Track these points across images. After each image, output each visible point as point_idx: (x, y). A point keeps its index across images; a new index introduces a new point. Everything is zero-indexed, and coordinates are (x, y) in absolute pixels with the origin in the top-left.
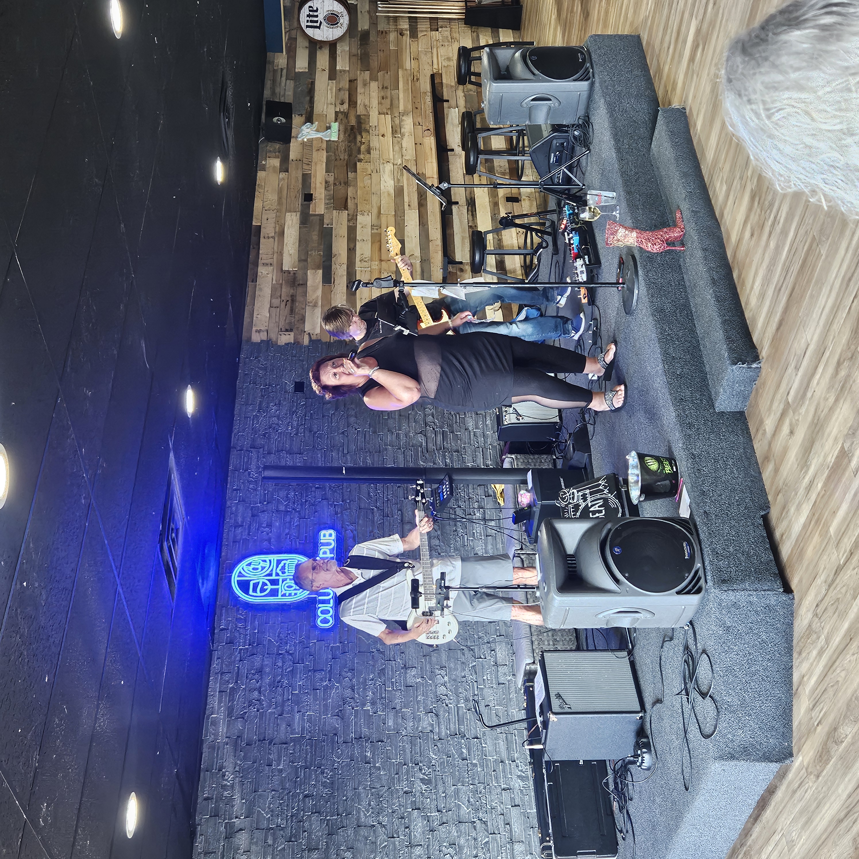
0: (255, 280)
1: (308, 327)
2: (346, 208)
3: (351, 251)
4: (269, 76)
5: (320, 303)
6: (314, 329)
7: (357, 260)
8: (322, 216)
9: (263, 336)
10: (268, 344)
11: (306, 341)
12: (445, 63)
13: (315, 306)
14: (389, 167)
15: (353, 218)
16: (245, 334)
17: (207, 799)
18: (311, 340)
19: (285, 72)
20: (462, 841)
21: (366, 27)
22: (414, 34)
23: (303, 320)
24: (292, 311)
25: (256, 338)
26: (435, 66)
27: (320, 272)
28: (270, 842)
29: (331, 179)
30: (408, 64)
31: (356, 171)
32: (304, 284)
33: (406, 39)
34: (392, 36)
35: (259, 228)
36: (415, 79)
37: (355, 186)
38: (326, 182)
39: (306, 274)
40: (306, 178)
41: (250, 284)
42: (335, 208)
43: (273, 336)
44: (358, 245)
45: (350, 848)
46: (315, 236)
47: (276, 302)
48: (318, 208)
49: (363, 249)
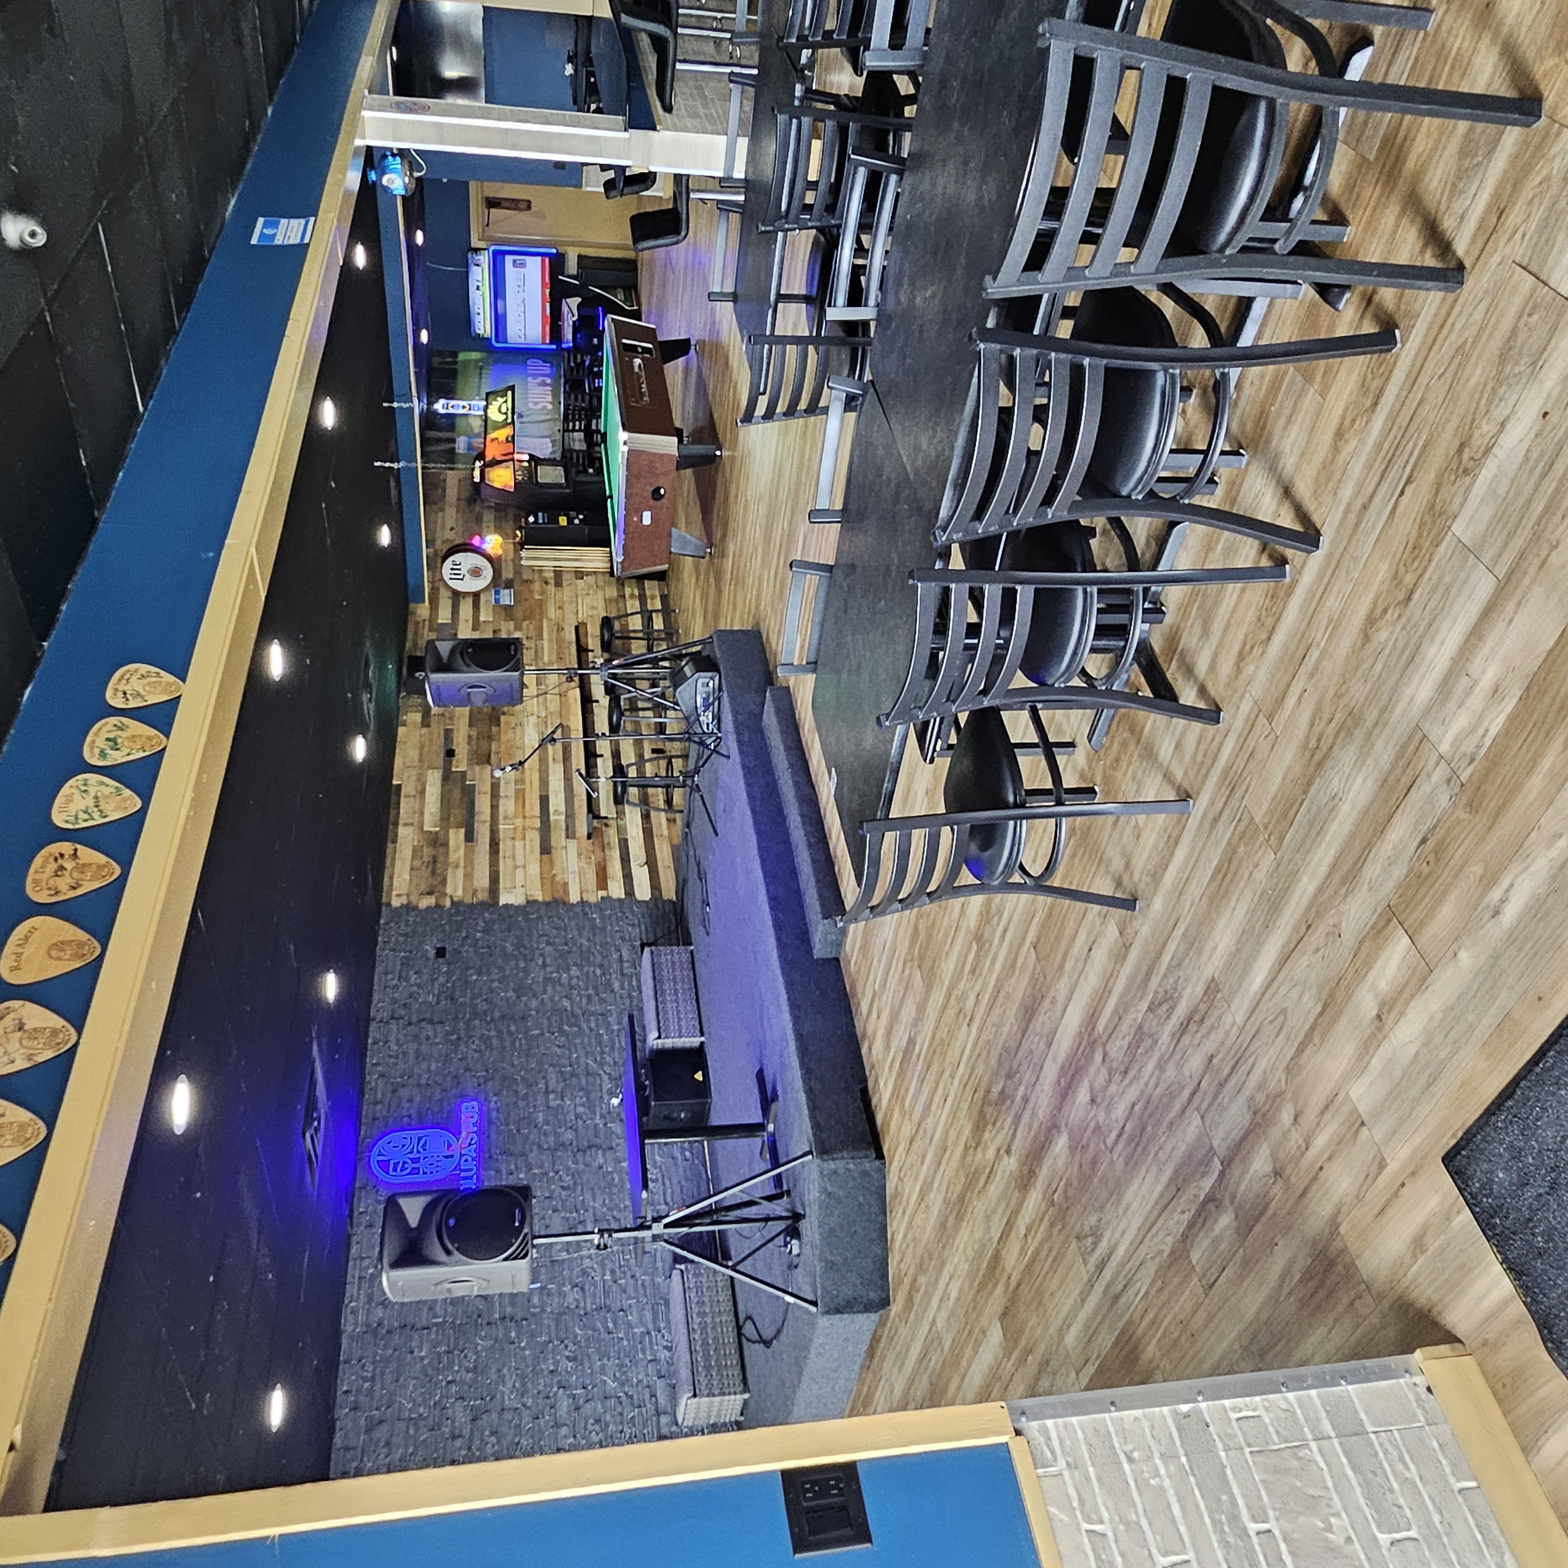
0: (394, 841)
1: (449, 890)
3: (494, 807)
4: (411, 628)
5: (462, 864)
6: (455, 890)
7: (501, 818)
8: (464, 774)
9: (404, 900)
10: (409, 908)
11: (448, 903)
12: (590, 613)
13: (457, 866)
14: (533, 720)
16: (384, 900)
17: (346, 1392)
18: (453, 902)
19: (427, 623)
20: (608, 1417)
21: (511, 576)
22: (558, 584)
23: (444, 882)
24: (433, 872)
25: (396, 903)
26: (580, 615)
27: (463, 830)
28: (412, 1432)
29: (474, 733)
30: (552, 613)
31: (499, 725)
32: (446, 844)
33: (551, 588)
34: (536, 586)
35: (399, 786)
36: (560, 629)
37: (499, 740)
38: (470, 737)
39: (447, 834)
40: (448, 734)
41: (390, 846)
42: (478, 764)
43: (414, 899)
44: (502, 801)
45: (493, 1433)
46: (457, 793)
47: (417, 863)
48: (460, 764)
49: (507, 806)
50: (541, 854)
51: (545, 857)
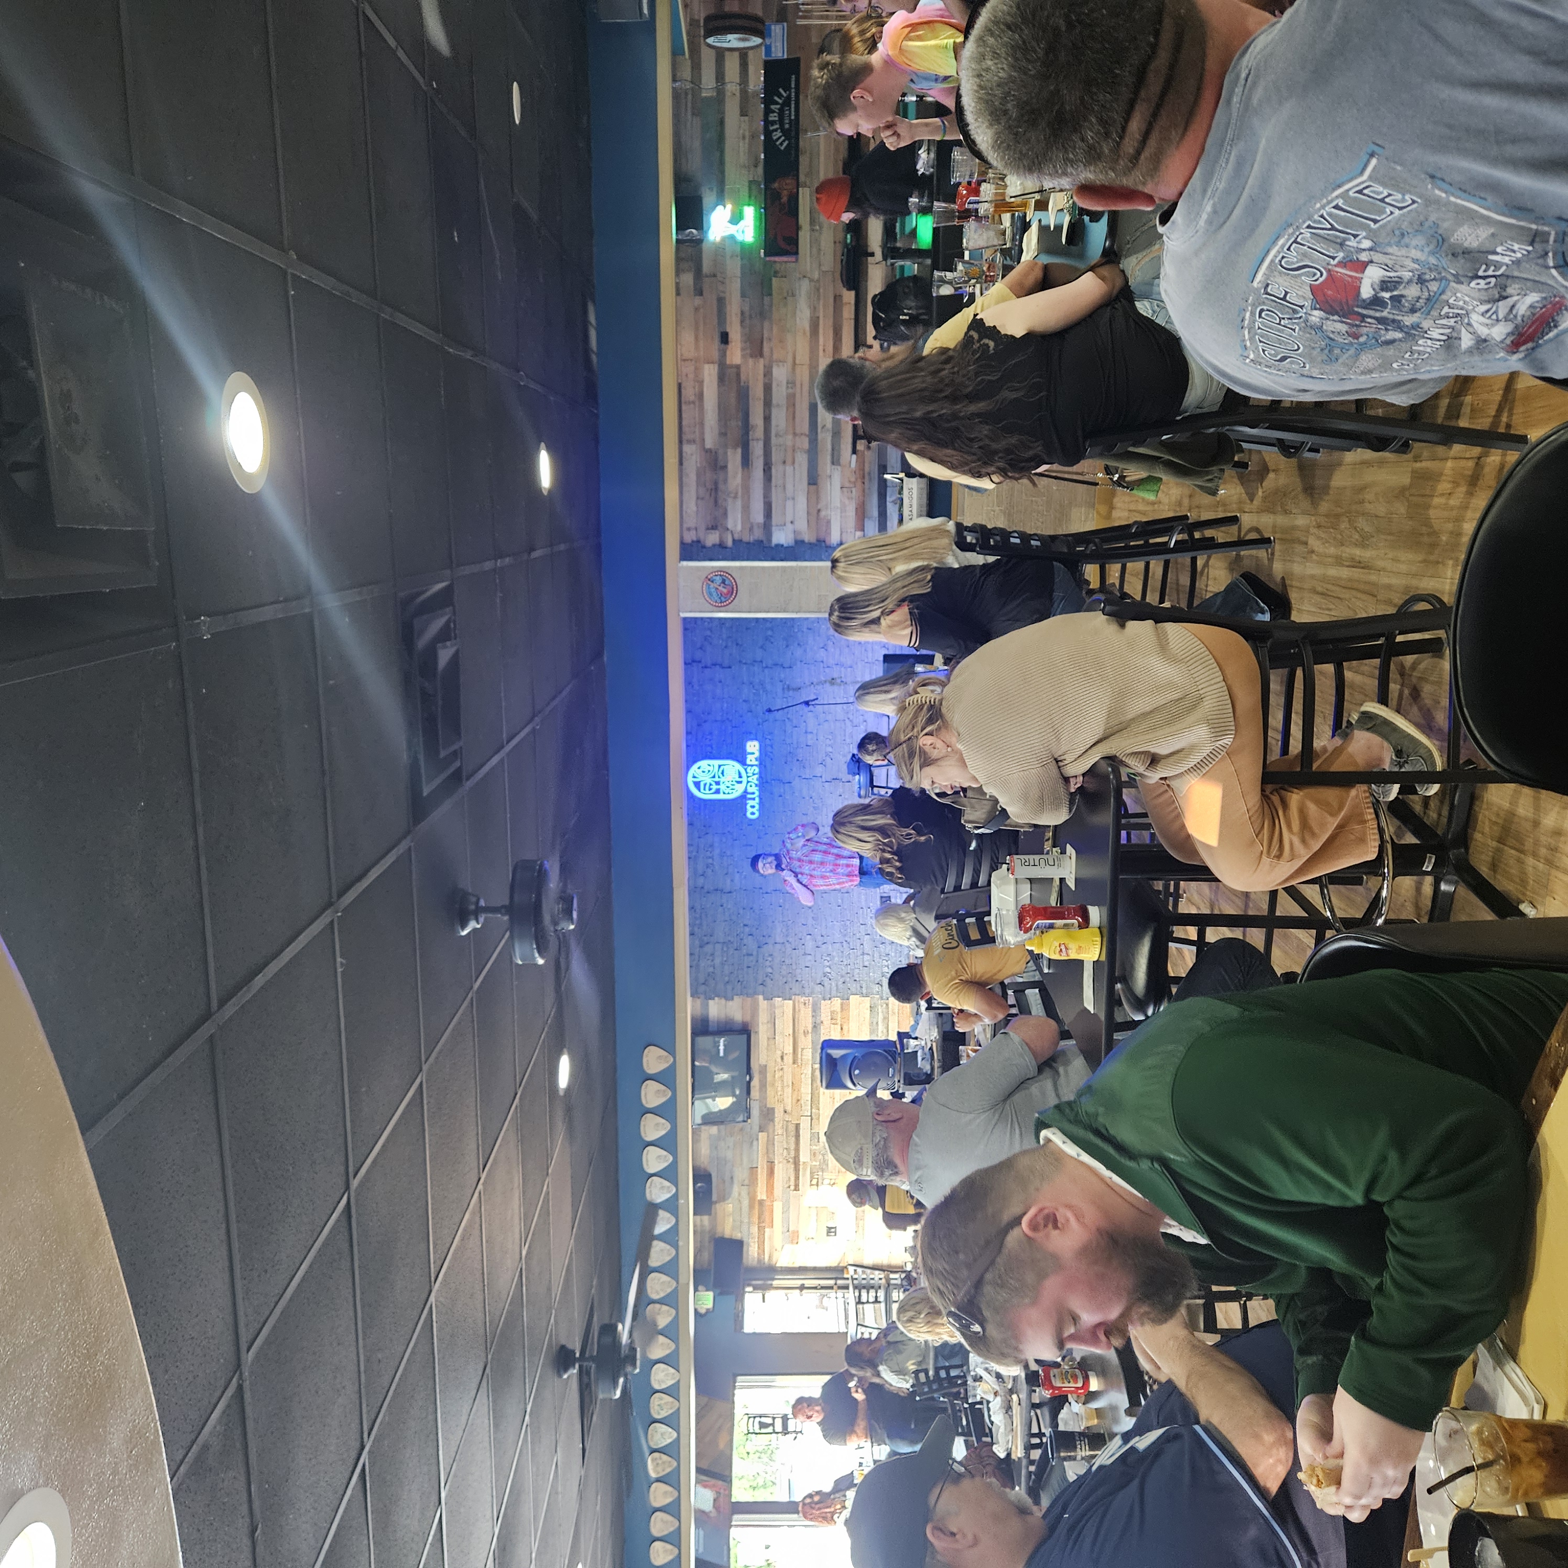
1: (730, 526)
2: (761, 355)
3: (767, 419)
5: (740, 494)
6: (736, 526)
7: (773, 434)
8: (738, 368)
9: (694, 536)
10: (699, 547)
13: (735, 497)
14: (805, 286)
15: (768, 373)
20: (834, 954)
23: (725, 514)
24: (716, 502)
25: (688, 538)
27: (739, 451)
28: (725, 949)
29: (747, 309)
31: (770, 295)
32: (724, 467)
37: (771, 319)
38: (742, 313)
39: (726, 453)
40: (721, 305)
42: (751, 356)
43: (701, 535)
44: (774, 412)
45: (770, 956)
46: (733, 400)
48: (735, 356)
49: (779, 418)
50: (809, 484)
51: (813, 488)
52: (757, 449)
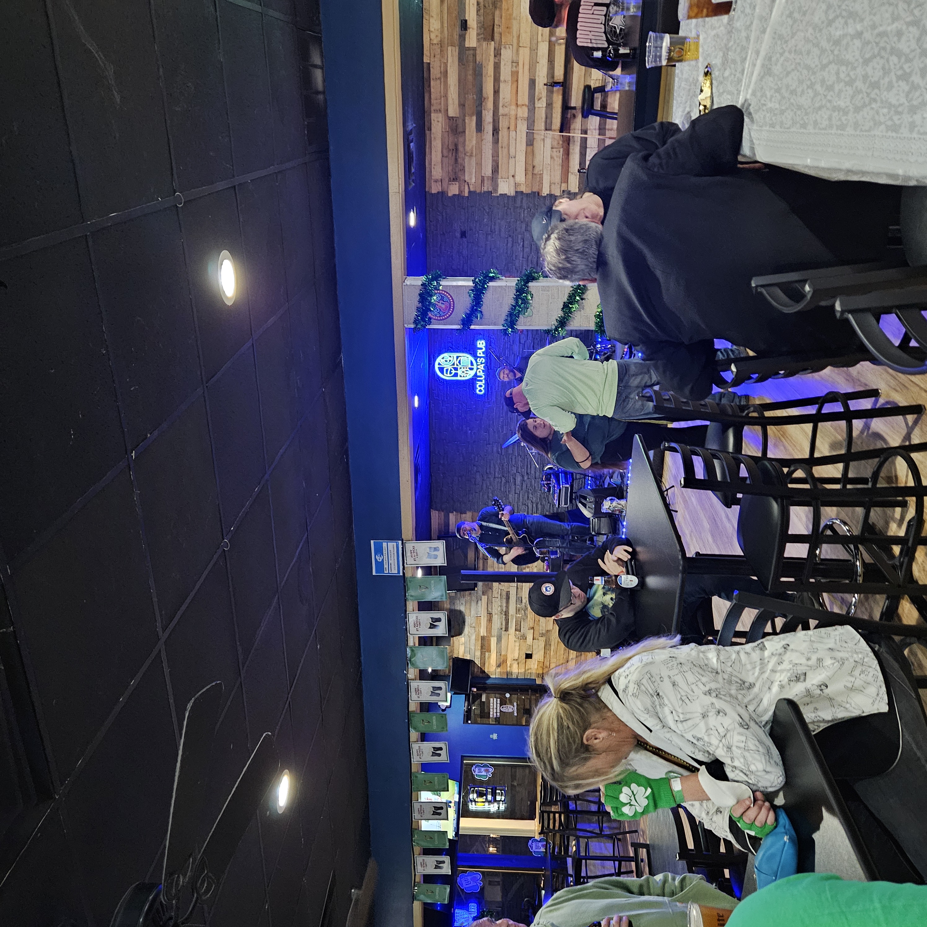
0: (430, 129)
2: (493, 39)
3: (496, 92)
5: (474, 153)
6: (471, 179)
7: (501, 105)
8: (474, 49)
9: (439, 187)
10: (442, 194)
11: (466, 192)
13: (471, 156)
15: (498, 54)
18: (470, 192)
23: (463, 170)
24: (456, 160)
25: (435, 189)
27: (474, 118)
32: (463, 132)
35: (429, 64)
37: (501, 9)
38: (478, 4)
39: (464, 120)
41: (428, 133)
42: (485, 39)
43: (445, 186)
44: (502, 85)
47: (445, 153)
48: (472, 40)
49: (506, 91)
50: (527, 145)
51: (530, 148)
52: (488, 117)
